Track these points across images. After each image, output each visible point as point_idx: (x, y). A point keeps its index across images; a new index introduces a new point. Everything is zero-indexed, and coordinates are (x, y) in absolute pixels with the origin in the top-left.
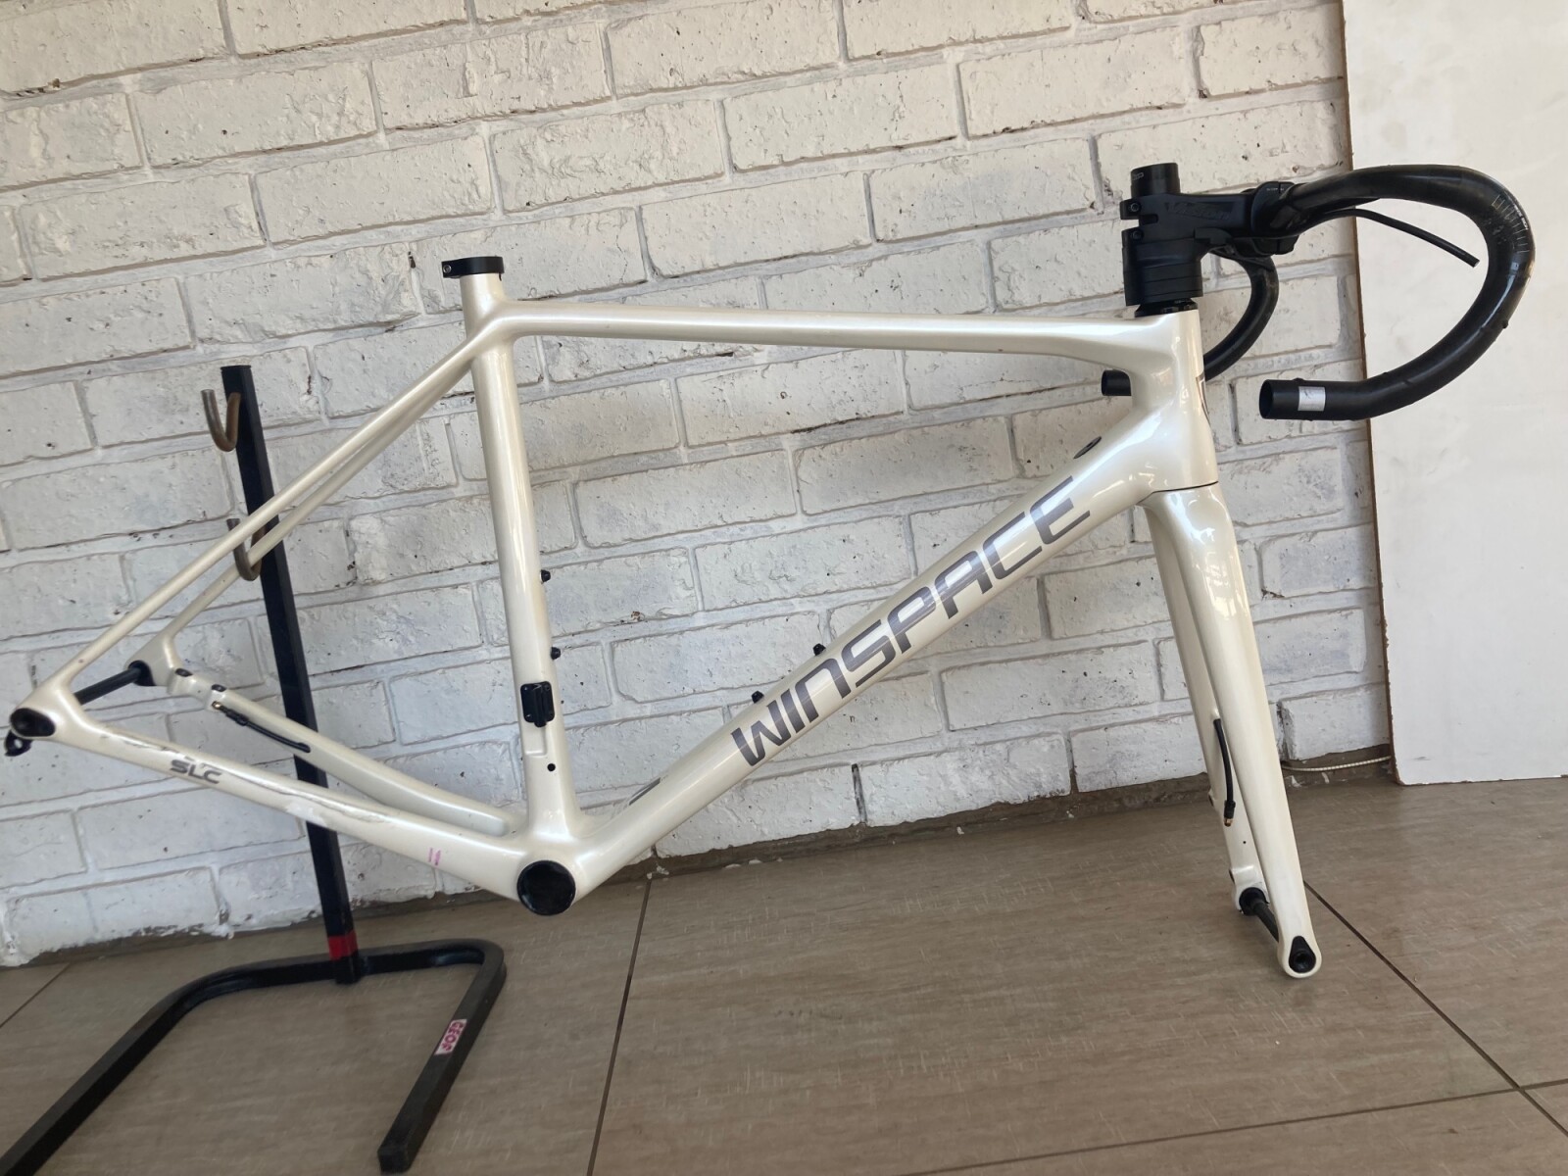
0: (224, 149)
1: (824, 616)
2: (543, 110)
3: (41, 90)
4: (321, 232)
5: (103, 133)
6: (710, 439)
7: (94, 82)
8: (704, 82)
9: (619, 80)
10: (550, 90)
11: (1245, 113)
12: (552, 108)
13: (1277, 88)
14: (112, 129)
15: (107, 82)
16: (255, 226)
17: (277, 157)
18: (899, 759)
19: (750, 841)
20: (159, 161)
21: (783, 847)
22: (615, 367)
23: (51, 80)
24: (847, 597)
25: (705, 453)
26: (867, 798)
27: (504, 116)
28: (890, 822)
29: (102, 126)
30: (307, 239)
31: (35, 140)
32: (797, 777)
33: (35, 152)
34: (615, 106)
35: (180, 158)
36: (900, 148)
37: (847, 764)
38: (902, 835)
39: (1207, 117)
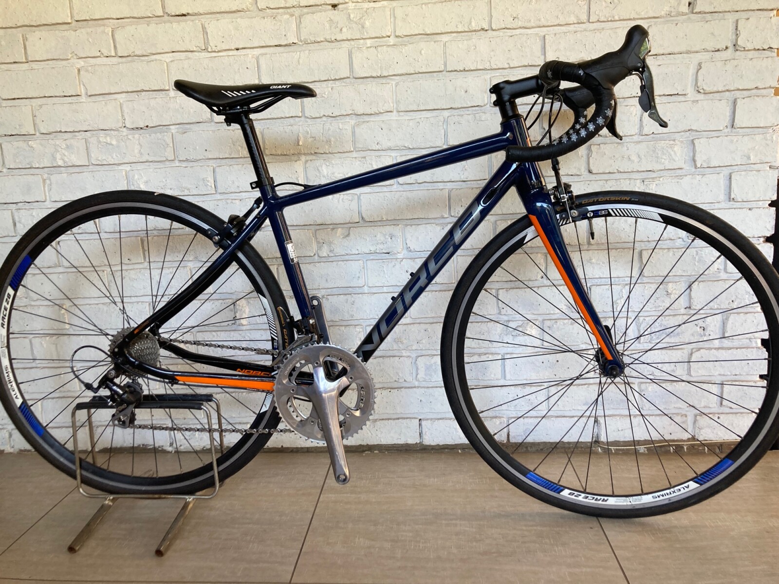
0: (205, 156)
1: (414, 359)
2: (327, 154)
3: (141, 128)
4: (238, 191)
5: (162, 147)
6: (377, 285)
7: (161, 127)
8: (390, 149)
9: (357, 146)
10: (330, 146)
11: (607, 181)
12: (330, 153)
13: (621, 172)
14: (166, 146)
15: (166, 127)
16: (213, 186)
17: (224, 161)
18: (438, 419)
19: (376, 444)
20: (181, 159)
21: (389, 447)
22: (344, 253)
23: (146, 125)
24: (424, 352)
25: (374, 290)
26: (424, 433)
27: (312, 154)
28: (432, 444)
29: (162, 144)
30: (231, 193)
31: (137, 147)
32: (397, 421)
33: (136, 151)
34: (354, 154)
35: (189, 158)
36: (464, 181)
37: (416, 418)
38: (436, 450)
39: (591, 181)
